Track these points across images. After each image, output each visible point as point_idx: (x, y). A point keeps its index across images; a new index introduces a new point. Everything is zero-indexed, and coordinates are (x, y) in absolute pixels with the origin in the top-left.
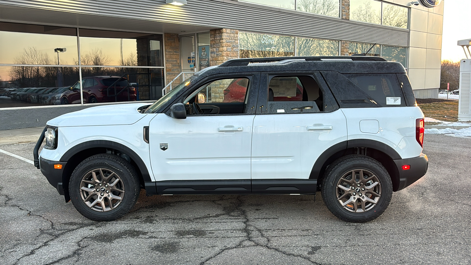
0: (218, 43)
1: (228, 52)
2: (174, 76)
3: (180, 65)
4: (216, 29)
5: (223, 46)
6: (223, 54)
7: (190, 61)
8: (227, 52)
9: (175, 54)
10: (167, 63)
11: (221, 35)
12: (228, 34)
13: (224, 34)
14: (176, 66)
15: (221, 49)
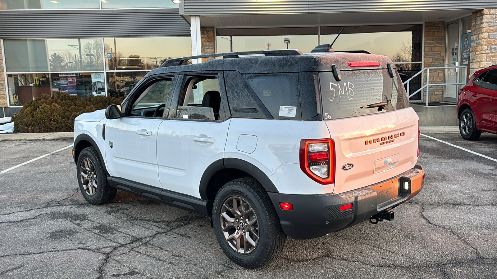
0: (478, 29)
1: (491, 39)
2: (435, 72)
3: (445, 58)
4: (478, 11)
5: (482, 32)
6: (483, 43)
7: (454, 53)
8: (489, 39)
9: (439, 46)
10: (426, 57)
11: (482, 17)
12: (493, 16)
13: (486, 16)
14: (438, 60)
15: (481, 36)
